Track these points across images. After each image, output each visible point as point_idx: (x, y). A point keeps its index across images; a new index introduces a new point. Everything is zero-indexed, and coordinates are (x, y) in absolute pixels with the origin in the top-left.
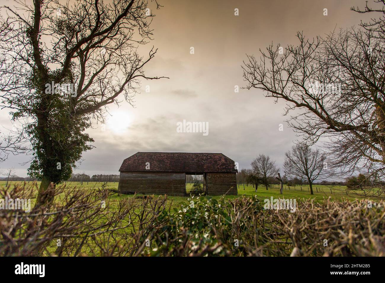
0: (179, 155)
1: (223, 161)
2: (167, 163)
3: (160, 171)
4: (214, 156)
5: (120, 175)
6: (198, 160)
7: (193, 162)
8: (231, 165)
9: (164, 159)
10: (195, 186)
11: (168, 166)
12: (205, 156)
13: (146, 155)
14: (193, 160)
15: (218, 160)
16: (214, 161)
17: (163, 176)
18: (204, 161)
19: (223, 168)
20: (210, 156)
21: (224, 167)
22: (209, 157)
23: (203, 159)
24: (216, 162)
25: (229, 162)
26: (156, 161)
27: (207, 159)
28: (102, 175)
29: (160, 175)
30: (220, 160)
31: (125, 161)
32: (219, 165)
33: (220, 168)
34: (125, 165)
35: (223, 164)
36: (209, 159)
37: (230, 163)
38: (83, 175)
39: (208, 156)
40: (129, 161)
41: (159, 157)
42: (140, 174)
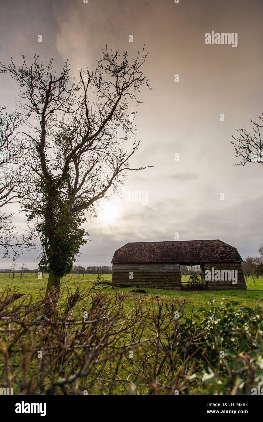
0: (170, 244)
1: (222, 248)
2: (158, 253)
3: (152, 261)
4: (211, 243)
5: (113, 267)
6: (192, 249)
7: (187, 250)
8: (233, 253)
9: (154, 249)
10: (191, 278)
11: (160, 256)
12: (199, 243)
13: (136, 245)
14: (186, 249)
15: (216, 248)
16: (211, 249)
17: (155, 267)
18: (199, 249)
19: (224, 257)
20: (205, 244)
21: (224, 255)
22: (204, 245)
23: (197, 248)
24: (213, 250)
25: (230, 249)
26: (146, 251)
27: (202, 247)
28: (95, 267)
29: (152, 266)
30: (218, 248)
31: (116, 252)
32: (217, 253)
33: (219, 257)
34: (117, 257)
35: (223, 253)
36: (205, 246)
37: (231, 251)
38: (79, 267)
39: (202, 243)
40: (120, 252)
41: (150, 247)
42: (131, 265)
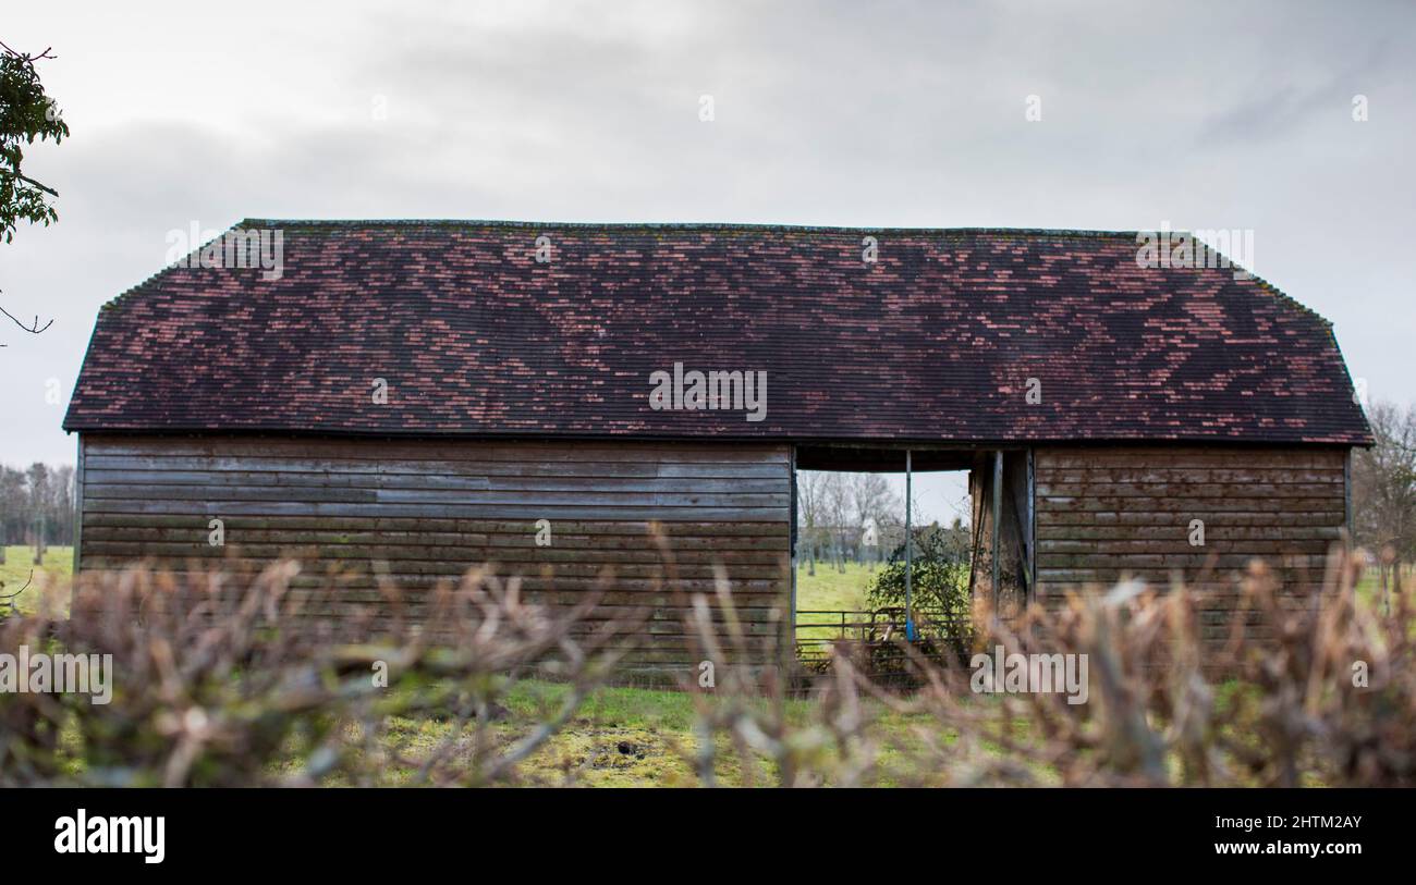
0: (714, 250)
1: (1208, 315)
2: (583, 339)
3: (517, 425)
4: (1110, 264)
5: (84, 469)
6: (931, 312)
7: (873, 326)
8: (1300, 363)
9: (542, 295)
10: (894, 584)
11: (596, 374)
12: (1003, 260)
13: (332, 250)
14: (874, 308)
15: (1155, 311)
16: (1109, 321)
17: (544, 479)
18: (998, 314)
19: (1213, 402)
20: (1059, 268)
21: (1219, 383)
22: (1049, 281)
23: (978, 301)
24: (1127, 327)
25: (1276, 330)
26: (452, 314)
27: (1026, 301)
29: (516, 469)
30: (1172, 310)
31: (116, 320)
32: (1158, 360)
33: (1173, 396)
34: (126, 366)
35: (1209, 357)
36: (1054, 293)
37: (1287, 346)
39: (1033, 257)
40: (162, 315)
41: (490, 272)
42: (289, 459)
